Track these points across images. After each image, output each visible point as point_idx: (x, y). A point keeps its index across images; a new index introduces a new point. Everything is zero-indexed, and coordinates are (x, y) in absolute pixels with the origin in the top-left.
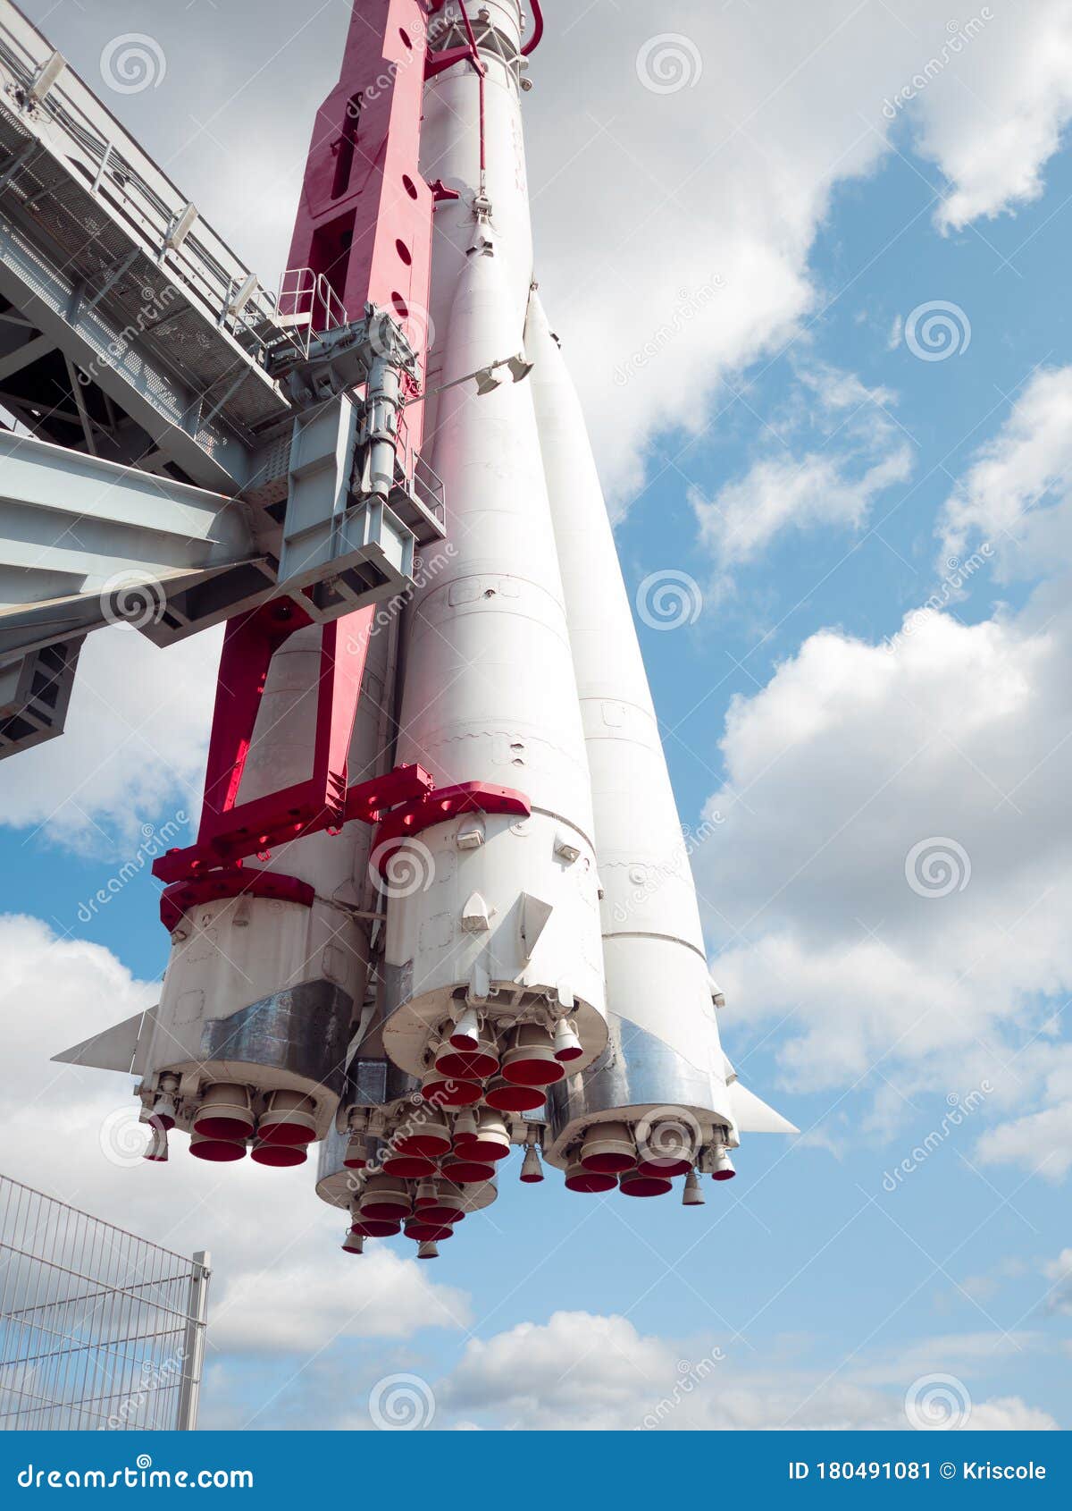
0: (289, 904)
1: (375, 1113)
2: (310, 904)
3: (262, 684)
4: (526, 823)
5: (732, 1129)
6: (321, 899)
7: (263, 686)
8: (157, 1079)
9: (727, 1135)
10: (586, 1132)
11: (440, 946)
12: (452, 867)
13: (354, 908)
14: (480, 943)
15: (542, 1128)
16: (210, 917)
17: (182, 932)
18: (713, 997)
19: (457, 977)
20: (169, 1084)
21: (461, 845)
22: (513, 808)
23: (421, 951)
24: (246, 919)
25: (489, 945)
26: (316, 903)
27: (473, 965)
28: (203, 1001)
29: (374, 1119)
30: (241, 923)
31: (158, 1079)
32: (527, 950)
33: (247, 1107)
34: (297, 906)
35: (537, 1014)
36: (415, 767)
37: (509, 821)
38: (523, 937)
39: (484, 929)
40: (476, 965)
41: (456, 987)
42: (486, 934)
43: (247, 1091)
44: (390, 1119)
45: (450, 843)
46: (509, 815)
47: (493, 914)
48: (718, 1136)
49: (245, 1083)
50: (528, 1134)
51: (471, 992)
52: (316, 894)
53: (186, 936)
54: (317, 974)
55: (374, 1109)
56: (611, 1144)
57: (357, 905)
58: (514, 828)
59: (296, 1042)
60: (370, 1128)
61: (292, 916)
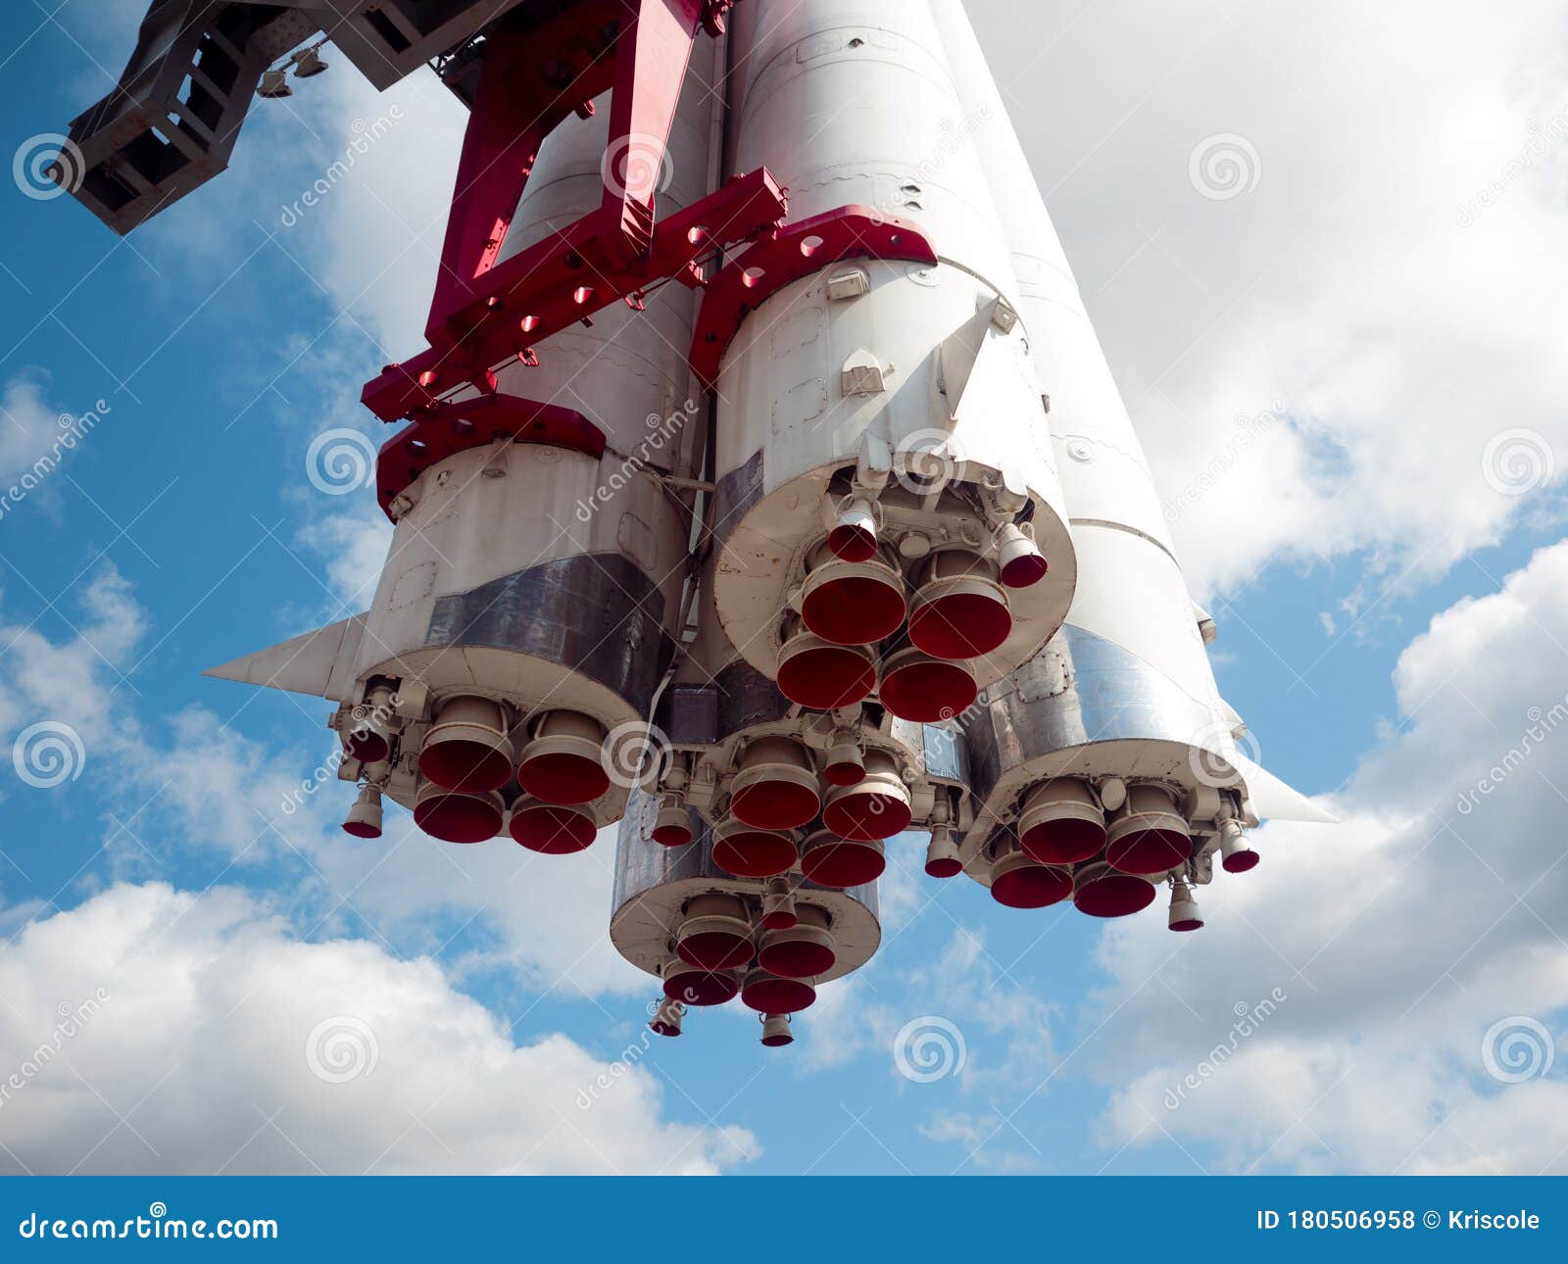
0: (566, 452)
1: (700, 764)
2: (599, 457)
3: (530, 166)
4: (932, 273)
5: (1247, 798)
6: (614, 453)
7: (530, 168)
8: (362, 688)
9: (1240, 808)
10: (1025, 796)
11: (806, 420)
12: (820, 326)
13: (663, 472)
14: (874, 407)
15: (954, 793)
16: (448, 473)
17: (407, 499)
18: (1200, 624)
19: (838, 450)
20: (380, 698)
21: (834, 296)
22: (912, 249)
23: (775, 433)
24: (501, 466)
25: (886, 409)
26: (607, 457)
27: (864, 434)
28: (435, 574)
29: (700, 773)
30: (495, 473)
31: (364, 688)
32: (951, 408)
33: (502, 731)
34: (579, 456)
35: (965, 528)
36: (760, 173)
37: (906, 268)
38: (943, 392)
39: (878, 390)
40: (868, 436)
41: (837, 467)
42: (881, 396)
43: (501, 709)
44: (723, 776)
45: (817, 299)
46: (905, 263)
47: (891, 370)
48: (1227, 808)
49: (498, 699)
50: (935, 805)
51: (862, 469)
52: (607, 444)
53: (413, 506)
54: (608, 545)
55: (699, 754)
56: (1068, 806)
57: (668, 467)
58: (914, 276)
59: (577, 629)
60: (693, 788)
61: (572, 468)
